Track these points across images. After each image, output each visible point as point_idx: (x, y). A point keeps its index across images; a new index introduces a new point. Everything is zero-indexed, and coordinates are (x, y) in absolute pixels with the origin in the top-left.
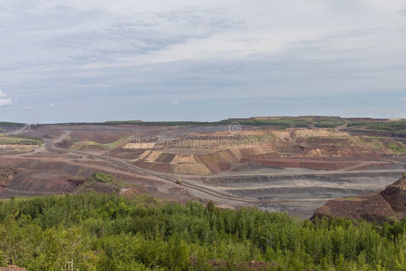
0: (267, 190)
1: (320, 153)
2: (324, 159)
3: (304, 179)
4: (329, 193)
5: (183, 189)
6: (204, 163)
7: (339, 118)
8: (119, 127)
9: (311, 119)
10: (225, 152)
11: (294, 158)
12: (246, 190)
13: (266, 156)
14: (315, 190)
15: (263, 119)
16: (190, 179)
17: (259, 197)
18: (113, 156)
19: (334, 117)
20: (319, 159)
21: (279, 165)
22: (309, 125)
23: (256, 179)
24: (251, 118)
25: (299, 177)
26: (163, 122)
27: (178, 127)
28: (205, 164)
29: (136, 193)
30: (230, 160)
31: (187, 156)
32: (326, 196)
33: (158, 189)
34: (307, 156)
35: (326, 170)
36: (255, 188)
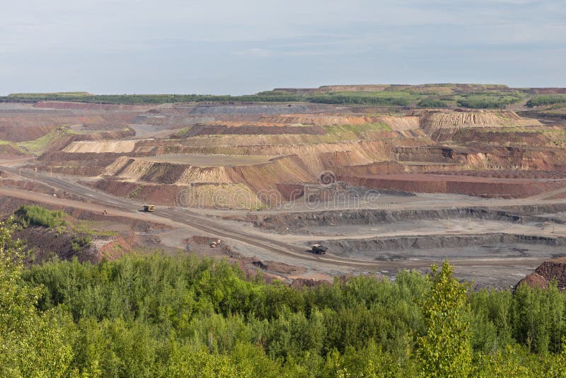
0: (392, 241)
1: (485, 163)
2: (495, 175)
3: (462, 216)
4: (521, 246)
5: (216, 240)
6: (247, 183)
7: (505, 89)
8: (41, 106)
9: (448, 91)
10: (289, 160)
11: (433, 173)
12: (349, 241)
13: (374, 169)
14: (490, 241)
15: (349, 90)
16: (226, 218)
17: (378, 256)
18: (48, 170)
19: (496, 87)
20: (485, 175)
21: (404, 188)
22: (448, 103)
23: (363, 218)
24: (323, 88)
25: (452, 213)
26: (134, 96)
27: (170, 105)
28: (250, 185)
29: (125, 250)
30: (299, 177)
31: (210, 169)
32: (517, 253)
33: (162, 242)
34: (458, 168)
35: (505, 197)
36: (367, 237)
